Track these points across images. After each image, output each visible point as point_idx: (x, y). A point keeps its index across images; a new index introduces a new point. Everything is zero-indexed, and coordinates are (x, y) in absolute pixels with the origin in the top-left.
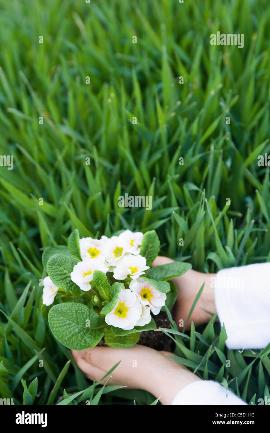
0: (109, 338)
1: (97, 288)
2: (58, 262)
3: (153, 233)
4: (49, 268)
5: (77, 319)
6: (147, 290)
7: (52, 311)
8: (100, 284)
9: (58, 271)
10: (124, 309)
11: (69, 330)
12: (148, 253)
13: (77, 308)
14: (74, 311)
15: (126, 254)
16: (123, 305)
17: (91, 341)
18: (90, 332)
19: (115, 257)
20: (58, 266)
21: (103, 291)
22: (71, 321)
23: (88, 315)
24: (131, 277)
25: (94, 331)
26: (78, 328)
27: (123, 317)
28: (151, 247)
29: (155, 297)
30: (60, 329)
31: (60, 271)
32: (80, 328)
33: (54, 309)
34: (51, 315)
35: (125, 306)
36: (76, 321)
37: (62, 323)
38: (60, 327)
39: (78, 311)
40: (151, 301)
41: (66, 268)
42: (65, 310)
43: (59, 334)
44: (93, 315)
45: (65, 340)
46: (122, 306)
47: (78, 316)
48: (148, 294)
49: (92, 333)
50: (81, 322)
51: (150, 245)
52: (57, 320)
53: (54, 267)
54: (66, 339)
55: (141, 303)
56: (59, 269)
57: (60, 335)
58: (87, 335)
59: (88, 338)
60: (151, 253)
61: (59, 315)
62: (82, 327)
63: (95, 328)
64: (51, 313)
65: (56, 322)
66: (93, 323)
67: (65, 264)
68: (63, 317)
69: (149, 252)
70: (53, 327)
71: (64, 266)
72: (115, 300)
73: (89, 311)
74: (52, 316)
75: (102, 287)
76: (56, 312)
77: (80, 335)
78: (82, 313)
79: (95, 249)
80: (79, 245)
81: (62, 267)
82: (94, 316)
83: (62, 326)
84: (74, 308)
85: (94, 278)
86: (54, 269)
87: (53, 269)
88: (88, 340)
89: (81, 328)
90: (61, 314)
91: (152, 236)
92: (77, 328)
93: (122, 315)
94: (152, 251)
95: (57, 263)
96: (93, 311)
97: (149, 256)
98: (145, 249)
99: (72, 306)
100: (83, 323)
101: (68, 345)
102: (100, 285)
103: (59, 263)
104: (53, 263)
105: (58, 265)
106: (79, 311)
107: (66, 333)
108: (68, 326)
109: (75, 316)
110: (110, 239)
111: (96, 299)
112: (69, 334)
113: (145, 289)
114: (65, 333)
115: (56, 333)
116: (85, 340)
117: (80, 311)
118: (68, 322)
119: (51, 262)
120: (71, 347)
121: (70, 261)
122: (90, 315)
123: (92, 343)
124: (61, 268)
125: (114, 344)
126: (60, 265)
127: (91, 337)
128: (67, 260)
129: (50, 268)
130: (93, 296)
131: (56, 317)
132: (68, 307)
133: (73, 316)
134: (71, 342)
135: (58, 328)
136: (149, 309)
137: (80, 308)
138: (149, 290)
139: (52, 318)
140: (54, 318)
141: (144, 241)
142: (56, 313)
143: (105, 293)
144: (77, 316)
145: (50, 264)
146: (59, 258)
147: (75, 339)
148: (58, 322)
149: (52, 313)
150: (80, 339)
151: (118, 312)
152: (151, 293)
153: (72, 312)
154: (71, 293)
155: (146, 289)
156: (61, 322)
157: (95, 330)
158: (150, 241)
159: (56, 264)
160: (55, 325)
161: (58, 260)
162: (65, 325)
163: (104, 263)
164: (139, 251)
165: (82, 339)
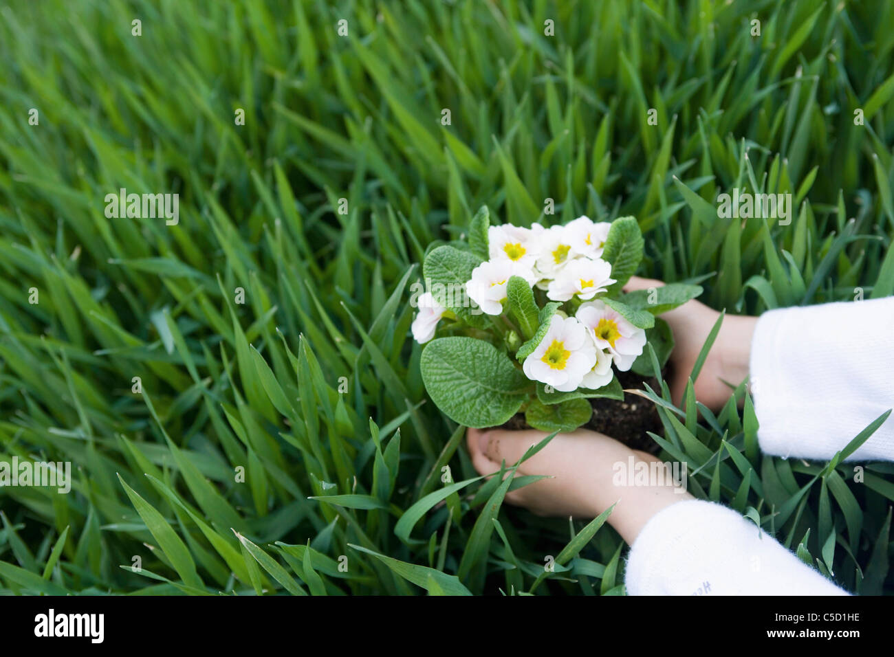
0: (535, 413)
1: (516, 313)
2: (446, 260)
3: (630, 222)
4: (427, 269)
5: (474, 368)
6: (610, 324)
7: (429, 349)
8: (520, 304)
9: (443, 278)
10: (562, 354)
11: (458, 389)
12: (619, 261)
13: (476, 347)
14: (469, 353)
15: (577, 257)
16: (560, 346)
17: (498, 415)
18: (498, 398)
19: (555, 262)
20: (445, 268)
21: (526, 319)
22: (463, 371)
23: (495, 362)
24: (580, 296)
25: (505, 398)
26: (476, 388)
27: (558, 368)
28: (625, 249)
29: (624, 338)
30: (442, 385)
31: (448, 278)
32: (478, 387)
33: (433, 346)
34: (425, 358)
35: (564, 348)
36: (471, 373)
37: (446, 374)
38: (441, 381)
39: (476, 353)
40: (616, 345)
41: (459, 273)
42: (453, 349)
43: (439, 393)
44: (505, 364)
45: (450, 407)
46: (559, 348)
47: (477, 364)
48: (612, 332)
49: (501, 399)
50: (482, 377)
51: (624, 245)
52: (437, 368)
53: (437, 270)
54: (452, 404)
55: (594, 345)
56: (446, 274)
57: (441, 396)
58: (492, 402)
59: (493, 408)
60: (625, 261)
61: (440, 360)
62: (484, 386)
63: (508, 392)
64: (426, 354)
65: (435, 371)
66: (505, 380)
67: (459, 266)
68: (448, 363)
69: (622, 259)
70: (428, 381)
71: (455, 269)
72: (543, 330)
73: (498, 355)
74: (428, 359)
75: (522, 312)
76: (435, 352)
77: (478, 400)
78: (484, 357)
79: (518, 246)
80: (487, 236)
81: (452, 270)
82: (506, 367)
83: (446, 380)
84: (469, 347)
85: (509, 291)
86: (437, 273)
87: (435, 273)
88: (493, 411)
89: (481, 387)
90: (446, 357)
91: (629, 227)
92: (474, 387)
93: (557, 364)
94: (627, 257)
95: (442, 262)
96: (504, 356)
97: (622, 267)
98: (613, 251)
99: (466, 345)
100: (484, 378)
101: (454, 415)
102: (520, 306)
103: (447, 262)
104: (435, 260)
105: (445, 265)
106: (478, 354)
107: (453, 394)
108: (457, 382)
109: (470, 363)
110: (547, 230)
111: (513, 338)
112: (459, 397)
113: (605, 322)
114: (451, 394)
115: (435, 392)
116: (488, 411)
117: (481, 355)
118: (458, 374)
119: (432, 259)
120: (460, 419)
121: (467, 262)
122: (498, 363)
123: (499, 417)
124: (450, 273)
125: (542, 423)
126: (449, 266)
127: (499, 407)
128: (462, 259)
129: (430, 270)
130: (507, 332)
131: (436, 363)
132: (458, 345)
133: (466, 362)
134: (462, 411)
135: (438, 384)
136: (610, 357)
137: (481, 348)
138: (614, 323)
139: (428, 363)
140: (432, 364)
141: (612, 234)
142: (435, 355)
143: (528, 325)
144: (474, 364)
145: (431, 262)
146: (447, 253)
147: (469, 407)
148: (439, 371)
149: (429, 353)
150: (479, 408)
151: (550, 359)
152: (618, 331)
153: (464, 355)
154: (466, 319)
155: (608, 321)
156: (445, 372)
157: (509, 396)
158: (623, 236)
159: (441, 264)
160: (433, 378)
161: (445, 257)
162: (451, 380)
163: (532, 270)
164: (601, 253)
165: (482, 408)
